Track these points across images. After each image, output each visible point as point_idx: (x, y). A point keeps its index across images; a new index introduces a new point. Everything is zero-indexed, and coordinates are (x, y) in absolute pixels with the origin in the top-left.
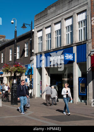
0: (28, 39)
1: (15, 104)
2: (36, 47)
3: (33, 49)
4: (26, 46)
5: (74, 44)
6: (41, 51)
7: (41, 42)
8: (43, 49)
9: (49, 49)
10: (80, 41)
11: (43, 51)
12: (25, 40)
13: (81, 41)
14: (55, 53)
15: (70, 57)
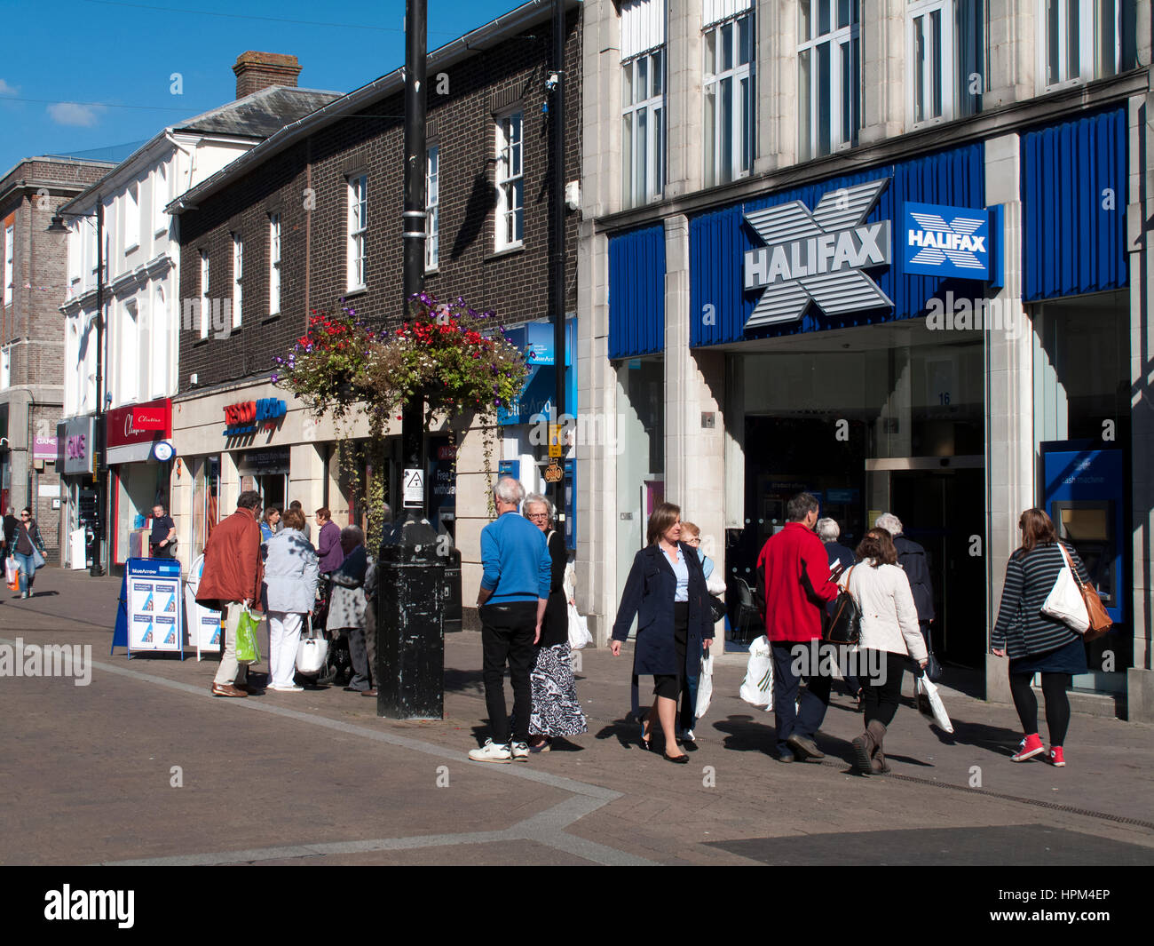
0: (522, 79)
1: (418, 708)
2: (607, 152)
3: (577, 176)
4: (500, 144)
5: (993, 115)
6: (652, 196)
7: (657, 103)
8: (675, 173)
9: (738, 174)
10: (1054, 78)
11: (673, 190)
12: (494, 91)
13: (1065, 82)
14: (796, 207)
15: (952, 241)
